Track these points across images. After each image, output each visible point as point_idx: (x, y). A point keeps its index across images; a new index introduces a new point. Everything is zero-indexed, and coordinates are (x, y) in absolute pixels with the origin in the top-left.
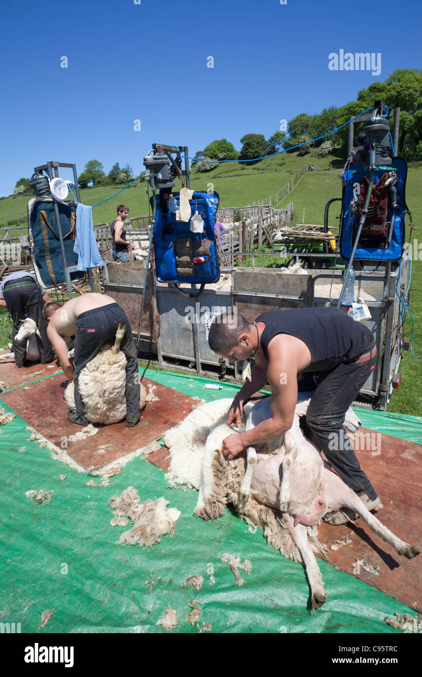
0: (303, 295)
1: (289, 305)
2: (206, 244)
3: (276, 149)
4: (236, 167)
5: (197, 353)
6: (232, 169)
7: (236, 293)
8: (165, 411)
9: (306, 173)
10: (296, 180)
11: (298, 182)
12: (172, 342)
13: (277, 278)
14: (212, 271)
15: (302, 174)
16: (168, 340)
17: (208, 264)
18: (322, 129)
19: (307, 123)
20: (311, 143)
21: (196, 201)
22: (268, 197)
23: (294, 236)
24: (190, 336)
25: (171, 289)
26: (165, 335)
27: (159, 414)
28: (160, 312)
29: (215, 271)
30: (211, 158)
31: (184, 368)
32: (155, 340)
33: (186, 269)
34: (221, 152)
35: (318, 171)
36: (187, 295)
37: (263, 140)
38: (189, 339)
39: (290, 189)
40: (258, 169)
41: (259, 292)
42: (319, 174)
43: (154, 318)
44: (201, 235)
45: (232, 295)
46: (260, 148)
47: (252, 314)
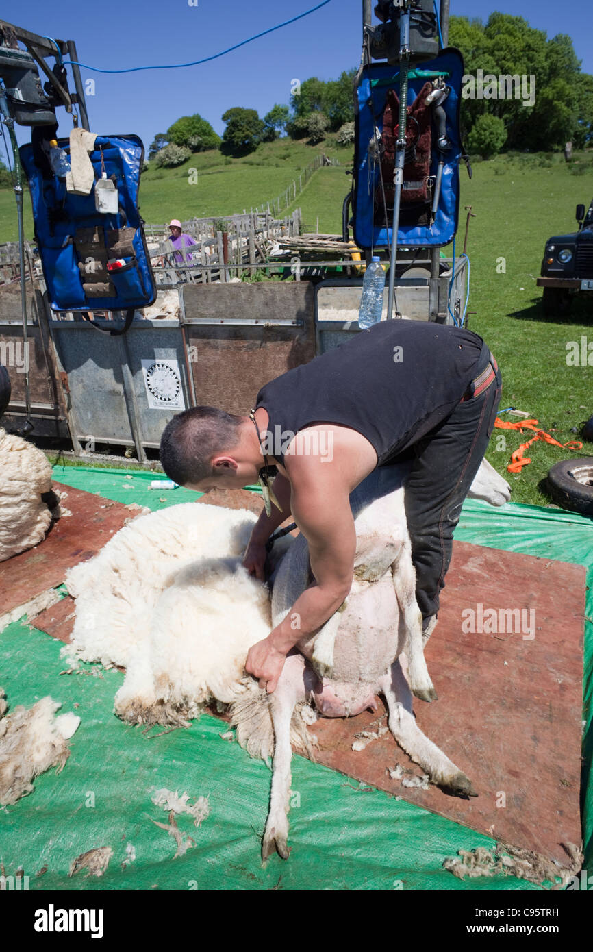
0: (300, 317)
1: (277, 336)
2: (127, 235)
3: (277, 134)
4: (219, 160)
5: (135, 431)
6: (212, 162)
7: (189, 321)
8: (78, 533)
9: (319, 169)
10: (306, 179)
11: (308, 183)
12: (93, 417)
13: (255, 290)
14: (143, 284)
15: (314, 170)
16: (86, 414)
17: (134, 271)
18: (341, 104)
19: (319, 93)
20: (325, 125)
21: (101, 154)
22: (265, 203)
23: (299, 248)
24: (121, 404)
25: (80, 324)
26: (80, 405)
27: (67, 539)
28: (68, 367)
29: (148, 284)
30: (179, 145)
31: (117, 458)
32: (64, 415)
33: (99, 283)
34: (193, 136)
35: (337, 166)
36: (108, 333)
37: (256, 118)
38: (121, 408)
39: (298, 192)
40: (251, 164)
41: (227, 318)
42: (338, 170)
43: (57, 377)
44: (118, 219)
45: (182, 327)
46: (253, 130)
47: (218, 358)
